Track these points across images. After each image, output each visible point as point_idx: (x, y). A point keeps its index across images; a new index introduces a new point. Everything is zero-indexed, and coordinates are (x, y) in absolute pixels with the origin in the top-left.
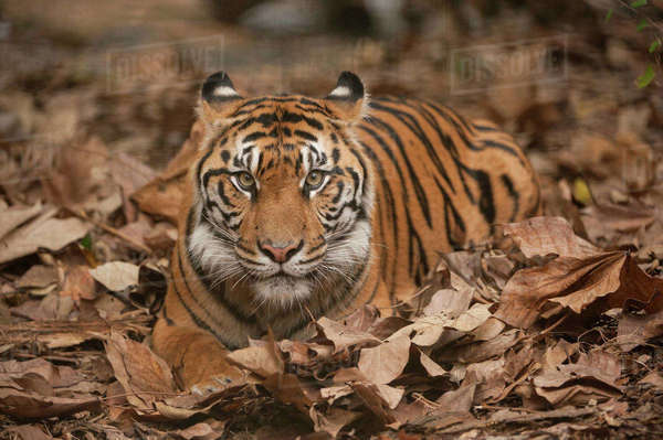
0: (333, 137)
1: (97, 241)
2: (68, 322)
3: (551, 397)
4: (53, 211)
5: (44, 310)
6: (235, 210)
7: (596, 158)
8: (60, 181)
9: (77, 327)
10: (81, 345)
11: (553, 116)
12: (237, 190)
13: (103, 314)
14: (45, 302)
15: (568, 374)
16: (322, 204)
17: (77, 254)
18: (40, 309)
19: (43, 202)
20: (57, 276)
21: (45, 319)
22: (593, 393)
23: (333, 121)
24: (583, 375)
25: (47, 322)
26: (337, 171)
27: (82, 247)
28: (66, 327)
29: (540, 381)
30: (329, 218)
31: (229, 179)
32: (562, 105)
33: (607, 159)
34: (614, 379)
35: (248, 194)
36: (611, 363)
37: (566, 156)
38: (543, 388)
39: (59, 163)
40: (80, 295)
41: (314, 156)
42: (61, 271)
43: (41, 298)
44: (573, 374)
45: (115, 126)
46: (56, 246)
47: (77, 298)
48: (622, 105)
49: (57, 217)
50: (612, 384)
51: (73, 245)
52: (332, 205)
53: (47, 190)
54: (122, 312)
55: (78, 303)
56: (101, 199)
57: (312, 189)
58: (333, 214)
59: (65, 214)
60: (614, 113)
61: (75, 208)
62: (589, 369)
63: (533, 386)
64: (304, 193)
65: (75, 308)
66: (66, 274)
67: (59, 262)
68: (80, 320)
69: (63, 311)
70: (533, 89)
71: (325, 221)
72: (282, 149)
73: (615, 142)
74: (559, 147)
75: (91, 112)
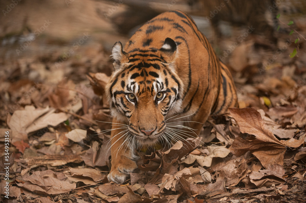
0: (165, 73)
1: (71, 122)
2: (60, 155)
3: (256, 184)
4: (54, 110)
5: (50, 150)
6: (129, 110)
7: (274, 86)
8: (56, 98)
9: (64, 157)
10: (66, 165)
11: (256, 70)
12: (128, 101)
13: (74, 152)
14: (51, 147)
15: (263, 174)
16: (162, 106)
17: (64, 127)
18: (49, 150)
19: (50, 107)
20: (55, 136)
21: (51, 154)
22: (274, 182)
23: (163, 63)
24: (269, 174)
25: (52, 155)
26: (168, 90)
27: (65, 125)
28: (60, 158)
29: (252, 177)
30: (165, 111)
31: (125, 96)
32: (260, 66)
33: (278, 87)
34: (282, 175)
35: (133, 103)
36: (281, 169)
37: (262, 86)
38: (253, 180)
39: (56, 91)
40: (63, 144)
41: (159, 85)
42: (57, 135)
43: (49, 145)
44: (265, 174)
45: (79, 76)
46: (55, 124)
47: (62, 146)
48: (284, 65)
49: (55, 112)
50: (281, 178)
51: (62, 124)
52: (166, 106)
53: (51, 102)
54: (82, 151)
55: (64, 148)
56: (73, 105)
57: (159, 100)
58: (167, 109)
59: (58, 111)
60: (281, 68)
61: (63, 109)
62: (272, 172)
63: (249, 179)
64: (155, 103)
65: (62, 150)
66: (60, 136)
67: (57, 131)
68: (65, 154)
69: (58, 151)
70: (248, 59)
71: (164, 113)
72: (146, 83)
73: (281, 80)
74: (259, 82)
75: (69, 70)
